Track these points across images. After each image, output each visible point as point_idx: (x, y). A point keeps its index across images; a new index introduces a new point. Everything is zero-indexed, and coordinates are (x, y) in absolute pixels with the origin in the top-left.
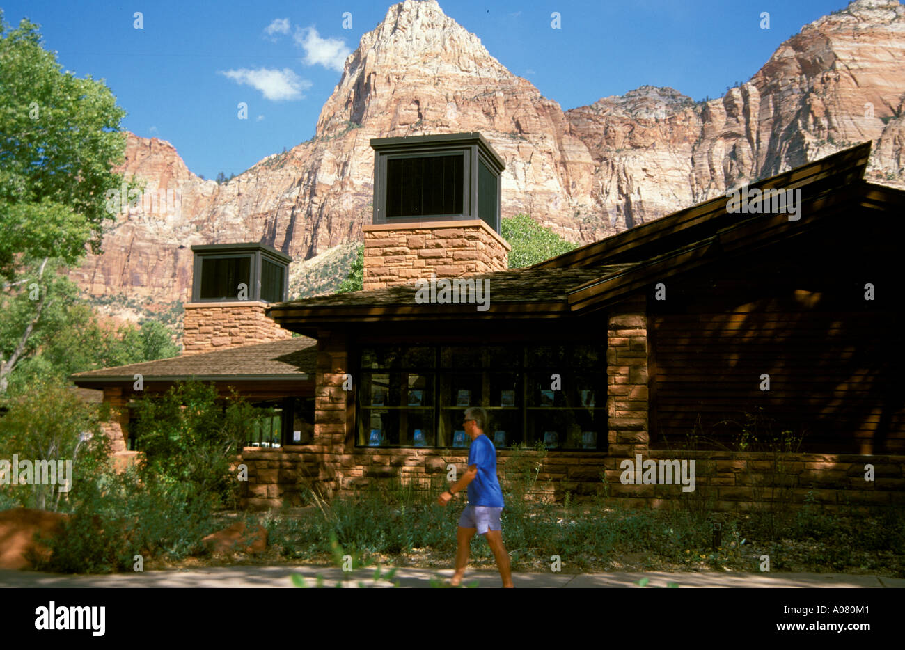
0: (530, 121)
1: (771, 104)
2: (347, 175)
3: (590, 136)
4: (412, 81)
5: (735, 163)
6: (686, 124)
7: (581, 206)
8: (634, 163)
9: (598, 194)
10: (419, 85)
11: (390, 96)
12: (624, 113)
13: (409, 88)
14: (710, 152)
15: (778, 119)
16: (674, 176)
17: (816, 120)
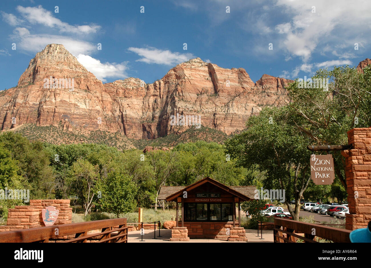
0: (92, 86)
1: (167, 87)
2: (27, 100)
3: (111, 92)
4: (52, 71)
5: (156, 104)
6: (142, 91)
7: (107, 115)
8: (125, 102)
9: (113, 111)
10: (55, 72)
11: (45, 75)
12: (123, 86)
13: (51, 73)
14: (148, 100)
15: (169, 92)
16: (137, 107)
17: (179, 93)
